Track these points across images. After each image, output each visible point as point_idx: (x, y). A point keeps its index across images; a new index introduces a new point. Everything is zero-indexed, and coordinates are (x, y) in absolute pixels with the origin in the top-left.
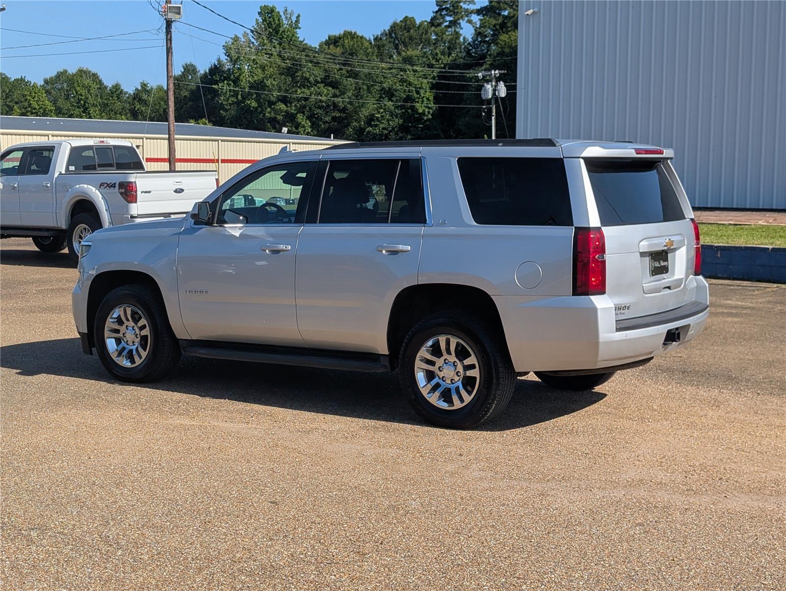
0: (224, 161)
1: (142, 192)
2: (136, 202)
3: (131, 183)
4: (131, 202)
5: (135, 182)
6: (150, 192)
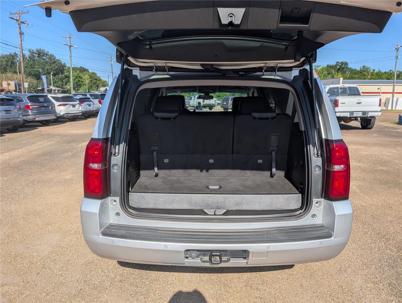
0: (382, 93)
1: (341, 103)
2: (338, 107)
3: (337, 100)
4: (336, 107)
5: (339, 100)
6: (345, 103)
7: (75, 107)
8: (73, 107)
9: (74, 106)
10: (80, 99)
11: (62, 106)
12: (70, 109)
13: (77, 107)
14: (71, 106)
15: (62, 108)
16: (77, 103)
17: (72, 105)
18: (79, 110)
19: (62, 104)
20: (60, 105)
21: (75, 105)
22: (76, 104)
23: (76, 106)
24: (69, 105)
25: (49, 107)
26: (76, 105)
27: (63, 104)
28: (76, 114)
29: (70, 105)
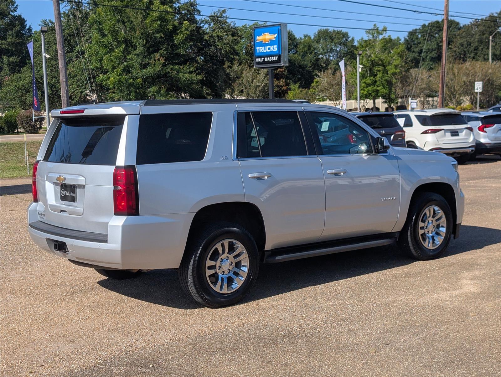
7: (458, 135)
8: (452, 135)
9: (455, 133)
10: (485, 117)
11: (431, 133)
12: (443, 140)
13: (462, 135)
14: (449, 134)
15: (430, 137)
16: (464, 128)
17: (451, 132)
18: (468, 142)
19: (429, 130)
20: (426, 132)
21: (457, 132)
22: (462, 130)
23: (460, 134)
24: (443, 131)
25: (389, 136)
26: (462, 132)
27: (431, 130)
28: (457, 151)
29: (446, 131)
